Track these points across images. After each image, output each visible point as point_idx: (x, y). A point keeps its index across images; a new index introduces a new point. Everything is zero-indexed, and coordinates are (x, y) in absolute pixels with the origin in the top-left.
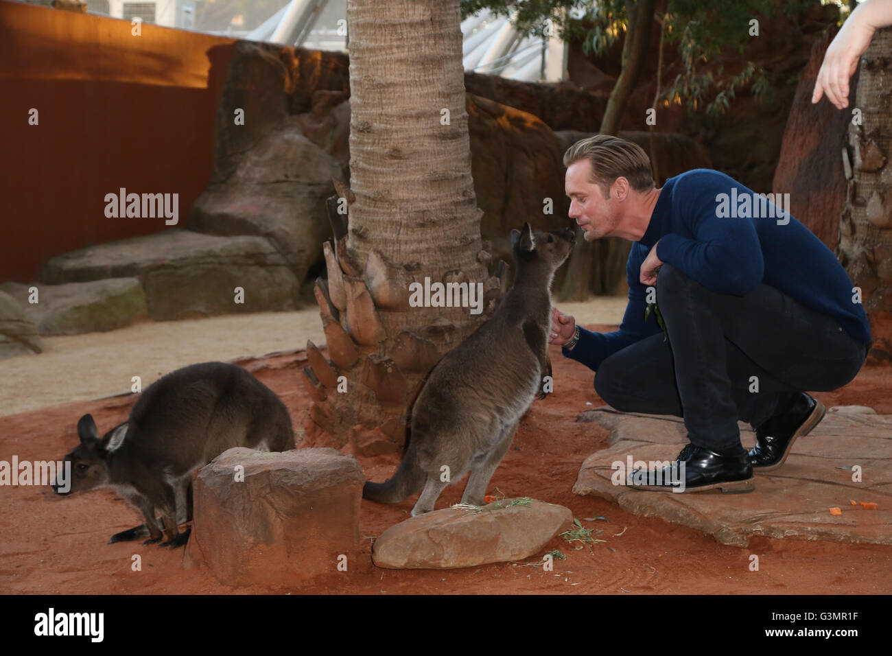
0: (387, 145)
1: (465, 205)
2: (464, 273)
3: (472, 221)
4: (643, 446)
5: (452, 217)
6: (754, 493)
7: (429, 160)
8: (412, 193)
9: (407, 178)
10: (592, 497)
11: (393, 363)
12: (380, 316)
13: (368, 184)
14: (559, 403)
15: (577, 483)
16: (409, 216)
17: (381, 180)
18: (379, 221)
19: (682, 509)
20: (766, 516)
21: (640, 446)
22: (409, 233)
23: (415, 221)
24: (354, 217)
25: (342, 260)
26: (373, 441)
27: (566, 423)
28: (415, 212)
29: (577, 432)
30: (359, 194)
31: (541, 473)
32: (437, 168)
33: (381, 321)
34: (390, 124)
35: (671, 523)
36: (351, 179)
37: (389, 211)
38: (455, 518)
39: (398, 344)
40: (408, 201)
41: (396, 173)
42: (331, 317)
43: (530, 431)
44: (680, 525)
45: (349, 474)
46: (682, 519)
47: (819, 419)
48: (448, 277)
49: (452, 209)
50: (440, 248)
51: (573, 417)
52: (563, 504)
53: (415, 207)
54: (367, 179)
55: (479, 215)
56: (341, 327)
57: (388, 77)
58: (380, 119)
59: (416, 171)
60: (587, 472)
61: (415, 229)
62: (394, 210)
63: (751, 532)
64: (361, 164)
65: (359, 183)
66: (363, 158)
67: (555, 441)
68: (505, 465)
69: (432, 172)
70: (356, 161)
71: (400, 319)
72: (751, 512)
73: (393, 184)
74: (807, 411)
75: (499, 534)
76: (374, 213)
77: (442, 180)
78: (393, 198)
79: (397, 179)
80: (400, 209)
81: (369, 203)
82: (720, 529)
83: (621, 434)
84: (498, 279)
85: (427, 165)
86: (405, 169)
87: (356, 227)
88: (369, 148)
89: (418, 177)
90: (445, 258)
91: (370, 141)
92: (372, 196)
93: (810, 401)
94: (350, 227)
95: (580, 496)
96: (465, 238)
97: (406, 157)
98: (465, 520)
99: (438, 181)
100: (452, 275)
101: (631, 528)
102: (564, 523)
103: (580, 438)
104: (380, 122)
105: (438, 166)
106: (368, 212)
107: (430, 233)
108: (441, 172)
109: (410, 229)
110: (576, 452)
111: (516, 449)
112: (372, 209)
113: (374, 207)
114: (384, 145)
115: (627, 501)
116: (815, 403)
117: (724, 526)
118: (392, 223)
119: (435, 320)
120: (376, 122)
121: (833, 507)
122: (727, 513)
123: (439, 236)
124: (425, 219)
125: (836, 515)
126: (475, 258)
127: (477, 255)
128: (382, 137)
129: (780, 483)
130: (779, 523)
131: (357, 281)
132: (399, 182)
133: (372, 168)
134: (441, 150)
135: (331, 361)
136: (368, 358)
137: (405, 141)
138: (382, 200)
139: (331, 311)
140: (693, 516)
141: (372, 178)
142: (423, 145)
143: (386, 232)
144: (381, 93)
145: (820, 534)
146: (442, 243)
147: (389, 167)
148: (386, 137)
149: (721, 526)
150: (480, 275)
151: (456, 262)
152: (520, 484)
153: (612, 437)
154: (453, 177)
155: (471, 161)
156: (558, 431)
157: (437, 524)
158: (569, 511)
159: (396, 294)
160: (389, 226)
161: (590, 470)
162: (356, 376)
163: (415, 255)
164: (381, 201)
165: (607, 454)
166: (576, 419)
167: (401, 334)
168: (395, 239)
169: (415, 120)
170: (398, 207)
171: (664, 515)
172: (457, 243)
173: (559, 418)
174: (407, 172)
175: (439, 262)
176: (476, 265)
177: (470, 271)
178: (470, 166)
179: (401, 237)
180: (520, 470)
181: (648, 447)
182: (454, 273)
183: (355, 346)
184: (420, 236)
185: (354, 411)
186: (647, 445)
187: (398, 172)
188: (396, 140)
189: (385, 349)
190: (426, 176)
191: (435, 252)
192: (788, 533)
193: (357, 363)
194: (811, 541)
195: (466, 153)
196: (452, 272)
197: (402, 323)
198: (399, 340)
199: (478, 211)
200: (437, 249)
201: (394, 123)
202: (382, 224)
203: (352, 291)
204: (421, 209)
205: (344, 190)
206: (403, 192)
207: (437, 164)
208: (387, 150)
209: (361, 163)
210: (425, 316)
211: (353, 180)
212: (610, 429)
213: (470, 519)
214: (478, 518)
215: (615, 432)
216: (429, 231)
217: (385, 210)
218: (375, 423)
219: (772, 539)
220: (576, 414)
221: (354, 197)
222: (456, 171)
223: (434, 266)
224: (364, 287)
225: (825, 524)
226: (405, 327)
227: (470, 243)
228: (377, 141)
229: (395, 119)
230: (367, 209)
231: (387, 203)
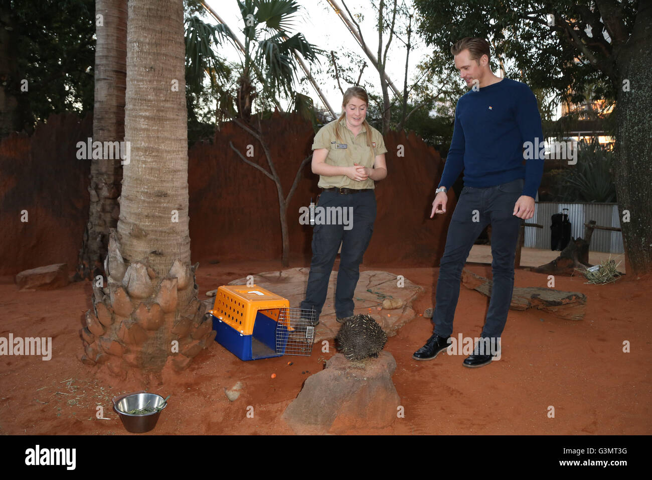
0: (176, 203)
9: (183, 220)
12: (178, 295)
13: (163, 225)
18: (171, 244)
22: (184, 248)
23: (186, 242)
28: (184, 237)
34: (177, 191)
37: (176, 238)
40: (183, 231)
54: (162, 222)
57: (176, 167)
58: (172, 189)
61: (186, 246)
62: (178, 237)
65: (153, 224)
66: (159, 210)
78: (178, 231)
81: (165, 235)
86: (183, 215)
88: (165, 205)
91: (166, 201)
92: (168, 231)
97: (183, 208)
104: (172, 191)
112: (166, 238)
114: (174, 203)
120: (170, 191)
128: (174, 199)
132: (181, 222)
137: (183, 200)
141: (166, 221)
143: (174, 249)
144: (173, 175)
148: (176, 199)
164: (172, 233)
170: (180, 235)
188: (180, 200)
197: (184, 295)
201: (179, 191)
202: (173, 246)
206: (181, 227)
208: (177, 206)
209: (157, 213)
217: (174, 238)
228: (170, 201)
229: (179, 189)
230: (163, 238)
231: (176, 234)
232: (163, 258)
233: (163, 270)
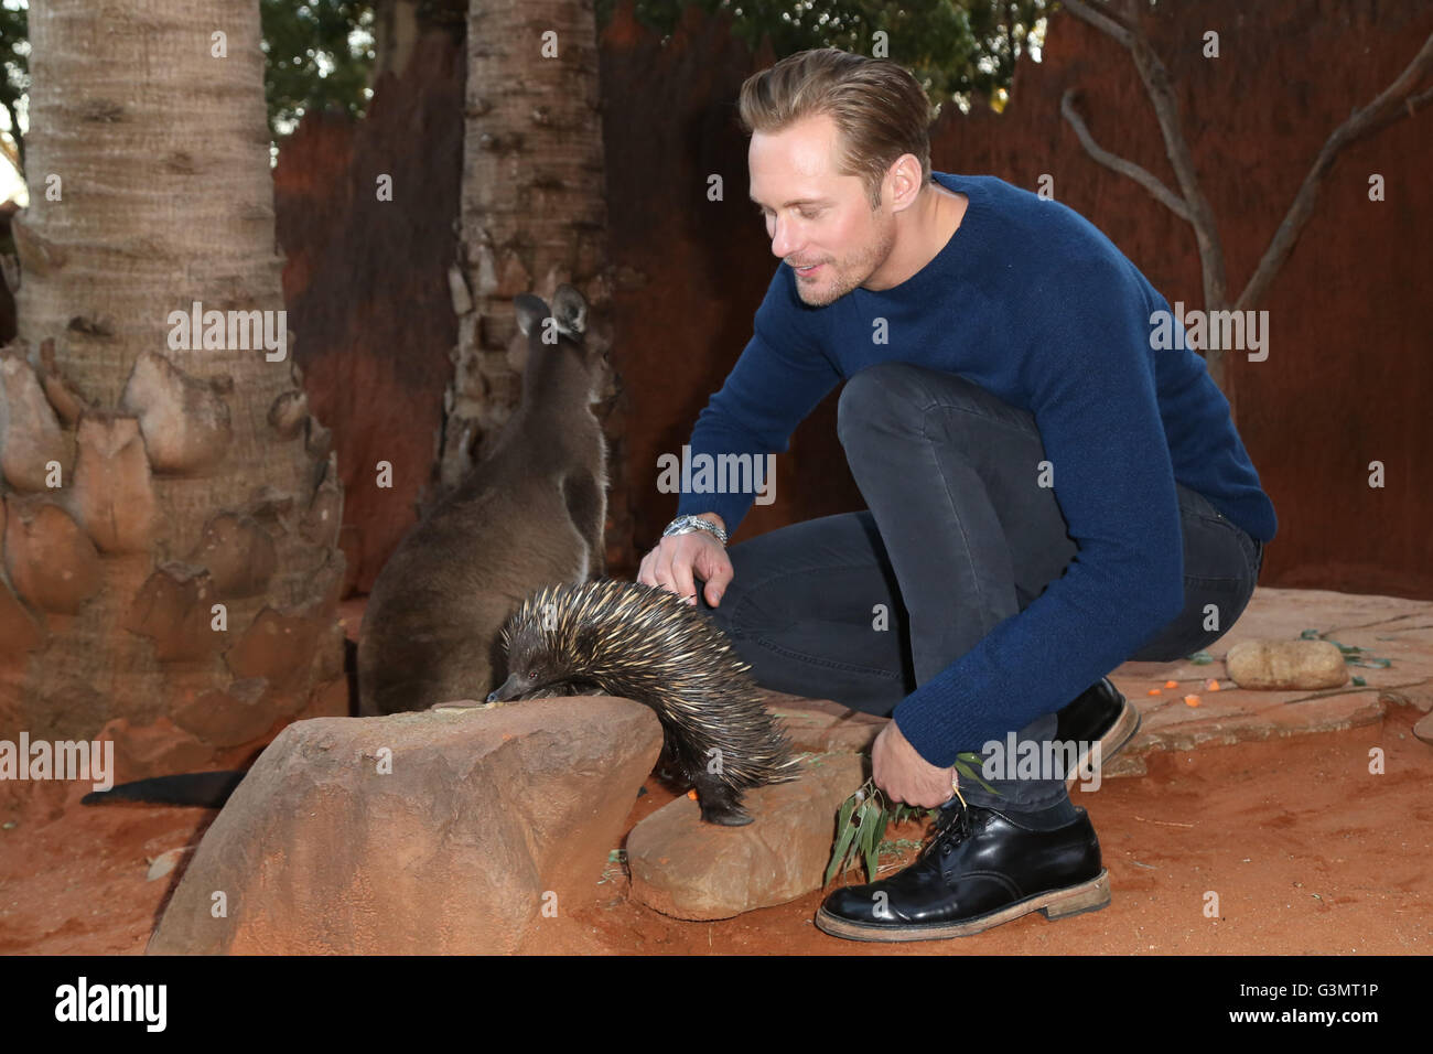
0: (162, 146)
5: (271, 292)
7: (238, 180)
8: (210, 241)
9: (202, 213)
11: (209, 578)
12: (158, 489)
13: (114, 226)
16: (206, 286)
17: (145, 214)
18: (142, 297)
23: (216, 297)
24: (67, 295)
28: (217, 278)
30: (81, 248)
32: (248, 194)
33: (161, 498)
34: (166, 103)
37: (165, 277)
39: (209, 540)
40: (204, 257)
41: (179, 202)
49: (268, 278)
53: (216, 269)
54: (109, 215)
56: (70, 518)
57: (162, 11)
58: (145, 94)
59: (217, 198)
64: (91, 186)
65: (82, 224)
66: (99, 172)
69: (242, 203)
71: (198, 492)
73: (173, 223)
76: (131, 282)
77: (256, 219)
78: (174, 251)
80: (190, 272)
81: (118, 263)
85: (235, 189)
86: (198, 194)
87: (83, 314)
88: (117, 152)
89: (221, 210)
91: (121, 137)
92: (127, 248)
97: (201, 170)
100: (289, 399)
104: (144, 101)
105: (251, 191)
106: (116, 281)
108: (254, 205)
112: (124, 275)
113: (130, 270)
114: (154, 146)
118: (172, 300)
119: (262, 491)
120: (134, 100)
124: (237, 291)
128: (151, 130)
131: (118, 417)
132: (187, 221)
133: (124, 192)
134: (255, 162)
137: (199, 138)
138: (151, 255)
141: (125, 211)
142: (228, 149)
144: (146, 42)
147: (164, 190)
148: (158, 130)
159: (198, 440)
160: (167, 308)
163: (218, 364)
164: (148, 258)
167: (211, 519)
169: (215, 100)
170: (186, 268)
174: (200, 200)
175: (257, 377)
182: (293, 397)
185: (101, 695)
187: (184, 200)
188: (181, 136)
190: (234, 210)
191: (252, 359)
196: (287, 395)
197: (201, 499)
198: (211, 532)
201: (175, 102)
203: (106, 438)
204: (228, 274)
206: (193, 239)
207: (249, 188)
208: (161, 156)
209: (91, 184)
210: (244, 484)
217: (156, 276)
223: (253, 385)
224: (136, 428)
228: (137, 138)
229: (178, 94)
230: (111, 275)
231: (164, 261)
232: (115, 350)
233: (112, 394)
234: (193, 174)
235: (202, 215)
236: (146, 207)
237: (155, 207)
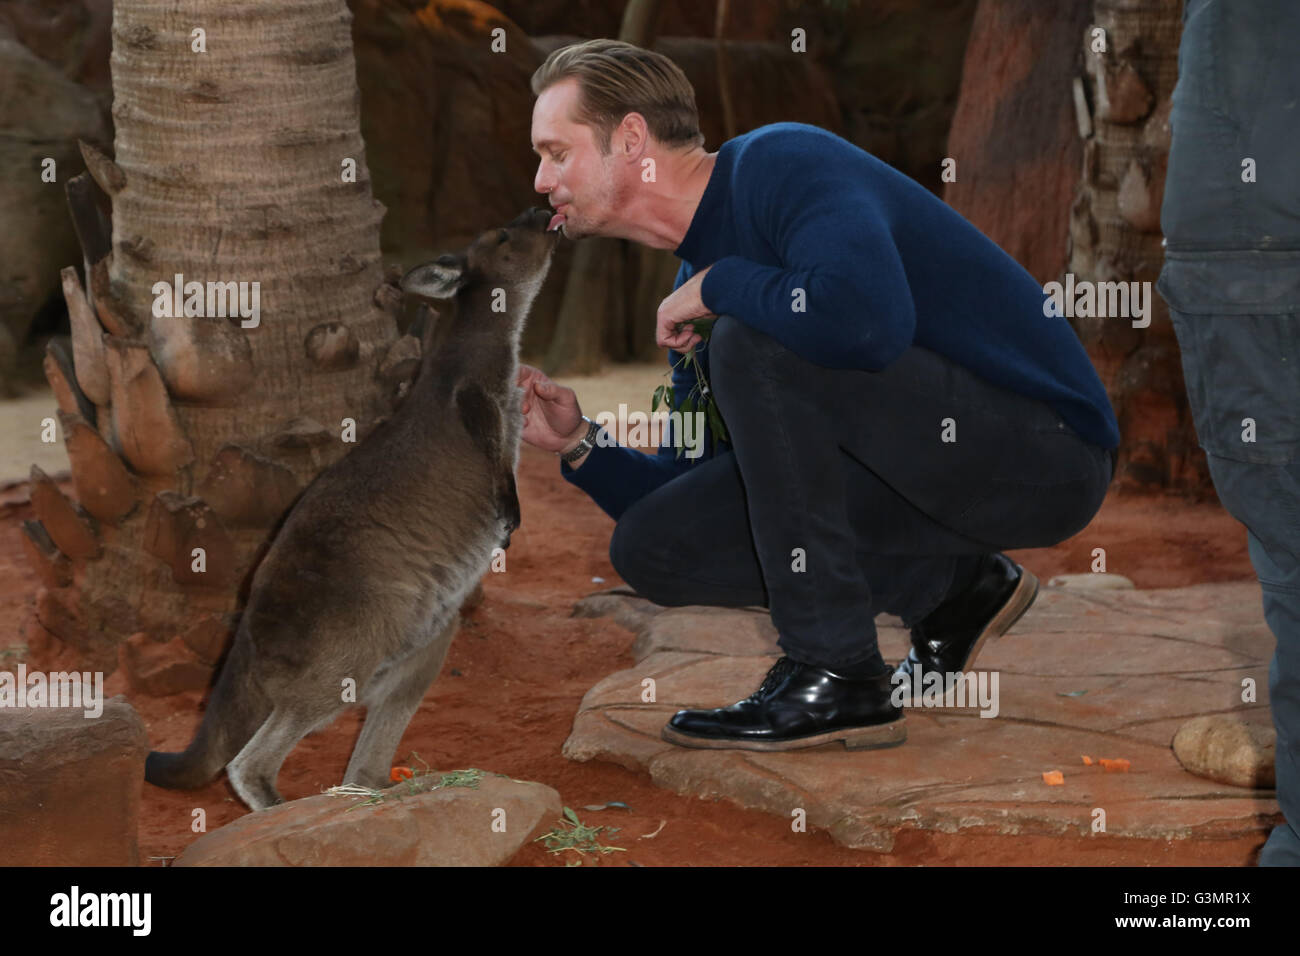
0: (188, 74)
1: (347, 194)
2: (349, 329)
3: (363, 226)
4: (699, 661)
5: (324, 219)
6: (904, 748)
7: (275, 106)
8: (240, 171)
9: (231, 142)
10: (601, 764)
11: (207, 509)
12: (178, 416)
13: (154, 153)
14: (539, 580)
15: (570, 738)
16: (236, 216)
17: (177, 143)
18: (175, 226)
19: (770, 782)
20: (925, 791)
21: (692, 663)
22: (237, 249)
23: (247, 227)
24: (123, 218)
25: (101, 305)
26: (168, 665)
27: (552, 619)
28: (247, 208)
29: (574, 637)
30: (134, 173)
31: (503, 719)
32: (291, 121)
33: (183, 426)
34: (193, 32)
35: (749, 809)
36: (116, 141)
37: (195, 206)
38: (332, 813)
39: (217, 471)
40: (233, 186)
41: (207, 131)
42: (81, 419)
43: (483, 637)
44: (766, 814)
45: (115, 734)
46: (768, 801)
47: (1028, 603)
48: (316, 337)
49: (322, 203)
50: (299, 280)
51: (566, 607)
52: (545, 780)
53: (248, 199)
54: (150, 142)
55: (378, 214)
56: (102, 440)
58: (173, 20)
59: (247, 127)
60: (591, 716)
61: (248, 243)
62: (205, 205)
63: (899, 823)
64: (137, 112)
65: (133, 148)
66: (141, 99)
67: (531, 655)
68: (432, 705)
69: (280, 129)
70: (125, 106)
71: (221, 420)
72: (898, 784)
73: (202, 152)
74: (1005, 589)
75: (418, 842)
76: (165, 209)
77: (302, 144)
78: (203, 181)
79: (210, 142)
80: (218, 202)
81: (156, 190)
82: (840, 818)
83: (657, 640)
84: (417, 341)
85: (270, 115)
86: (227, 123)
87: (129, 238)
88: (153, 80)
89: (254, 138)
90: (311, 301)
91: (154, 65)
92: (161, 176)
93: (1010, 568)
94: (117, 237)
95: (577, 762)
96: (349, 260)
97: (227, 98)
98: (349, 818)
99: (294, 147)
100: (325, 333)
101: (673, 821)
102: (543, 816)
103: (577, 652)
104: (171, 28)
105: (294, 117)
106: (154, 208)
107: (279, 251)
108: (300, 130)
109: (239, 243)
110: (572, 675)
111: (453, 673)
112: (160, 202)
113: (165, 198)
114: (182, 75)
115: (667, 769)
116: (1019, 572)
117: (849, 812)
118: (202, 230)
119: (291, 423)
120: (166, 27)
121: (1048, 770)
122: (852, 788)
123: (298, 256)
124: (270, 221)
125: (1055, 786)
126: (370, 299)
127: (375, 293)
128: (178, 58)
129: (953, 727)
130: (950, 803)
131: (132, 346)
132: (216, 150)
133: (159, 119)
134: (299, 85)
135: (82, 506)
136: (157, 499)
137: (226, 66)
138: (181, 183)
139: (81, 407)
140: (790, 796)
141: (160, 139)
142: (261, 75)
143: (191, 248)
145: (1024, 822)
146: (303, 270)
147: (193, 119)
148: (185, 59)
149: (843, 813)
150: (380, 332)
151: (333, 308)
152: (461, 742)
153: (640, 645)
154: (325, 138)
155: (358, 106)
156: (539, 637)
157: (293, 828)
158: (555, 794)
159: (213, 371)
160: (196, 237)
161: (598, 711)
162: (132, 536)
164: (180, 187)
165: (629, 679)
166: (572, 611)
167: (222, 451)
168: (209, 262)
169: (244, 25)
170: (214, 198)
171: (735, 795)
172: (334, 270)
173: (539, 610)
174: (229, 128)
175: (298, 306)
176: (373, 313)
177: (360, 325)
178: (358, 118)
179: (221, 258)
180: (461, 715)
181: (708, 663)
182: (328, 329)
183: (130, 475)
184: (259, 257)
185: (130, 607)
186: (706, 659)
187: (212, 129)
188: (207, 64)
189: (191, 479)
190: (270, 137)
191: (291, 288)
192: (967, 821)
193: (134, 511)
194: (1008, 835)
195: (348, 92)
196: (324, 327)
197: (225, 428)
198: (219, 463)
199: (375, 206)
200: (293, 283)
202: (181, 234)
203: (122, 365)
204: (261, 203)
205: (102, 164)
206: (223, 169)
207: (291, 112)
208: (188, 85)
209: (136, 109)
210: (272, 416)
211: (121, 144)
212: (638, 629)
213: (362, 815)
214: (377, 813)
215: (648, 635)
216: (277, 247)
217: (187, 205)
218: (172, 629)
219: (937, 835)
220: (573, 601)
221: (124, 178)
222: (329, 127)
223: (290, 316)
224: (148, 358)
225: (1032, 804)
226: (231, 437)
227: (362, 269)
228: (167, 66)
230: (151, 201)
231: (192, 191)
234: (220, 102)
235: (231, 144)
236: (177, 135)
237: (186, 136)
